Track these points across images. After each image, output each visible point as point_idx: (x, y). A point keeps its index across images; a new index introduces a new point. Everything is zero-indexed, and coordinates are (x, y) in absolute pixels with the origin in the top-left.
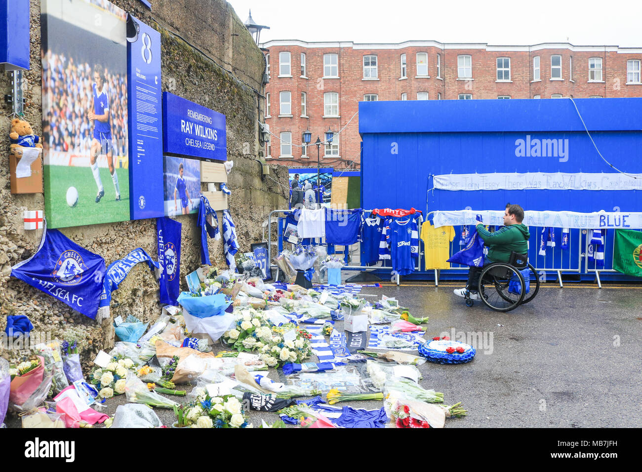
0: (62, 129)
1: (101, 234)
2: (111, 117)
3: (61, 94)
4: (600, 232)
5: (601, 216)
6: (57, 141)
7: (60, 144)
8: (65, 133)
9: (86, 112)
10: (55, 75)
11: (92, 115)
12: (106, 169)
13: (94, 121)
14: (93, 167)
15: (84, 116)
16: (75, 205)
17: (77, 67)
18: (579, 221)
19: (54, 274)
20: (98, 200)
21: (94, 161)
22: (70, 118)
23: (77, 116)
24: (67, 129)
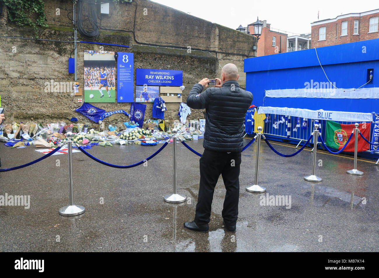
0: (89, 82)
1: (105, 105)
2: (107, 78)
3: (88, 75)
4: (318, 121)
5: (319, 112)
6: (87, 85)
7: (88, 85)
8: (89, 83)
9: (98, 78)
10: (86, 72)
11: (99, 79)
12: (105, 90)
13: (100, 80)
14: (99, 90)
15: (97, 79)
16: (93, 98)
17: (94, 69)
18: (309, 115)
19: (87, 111)
20: (101, 97)
21: (100, 88)
22: (92, 80)
23: (94, 79)
24: (90, 82)
